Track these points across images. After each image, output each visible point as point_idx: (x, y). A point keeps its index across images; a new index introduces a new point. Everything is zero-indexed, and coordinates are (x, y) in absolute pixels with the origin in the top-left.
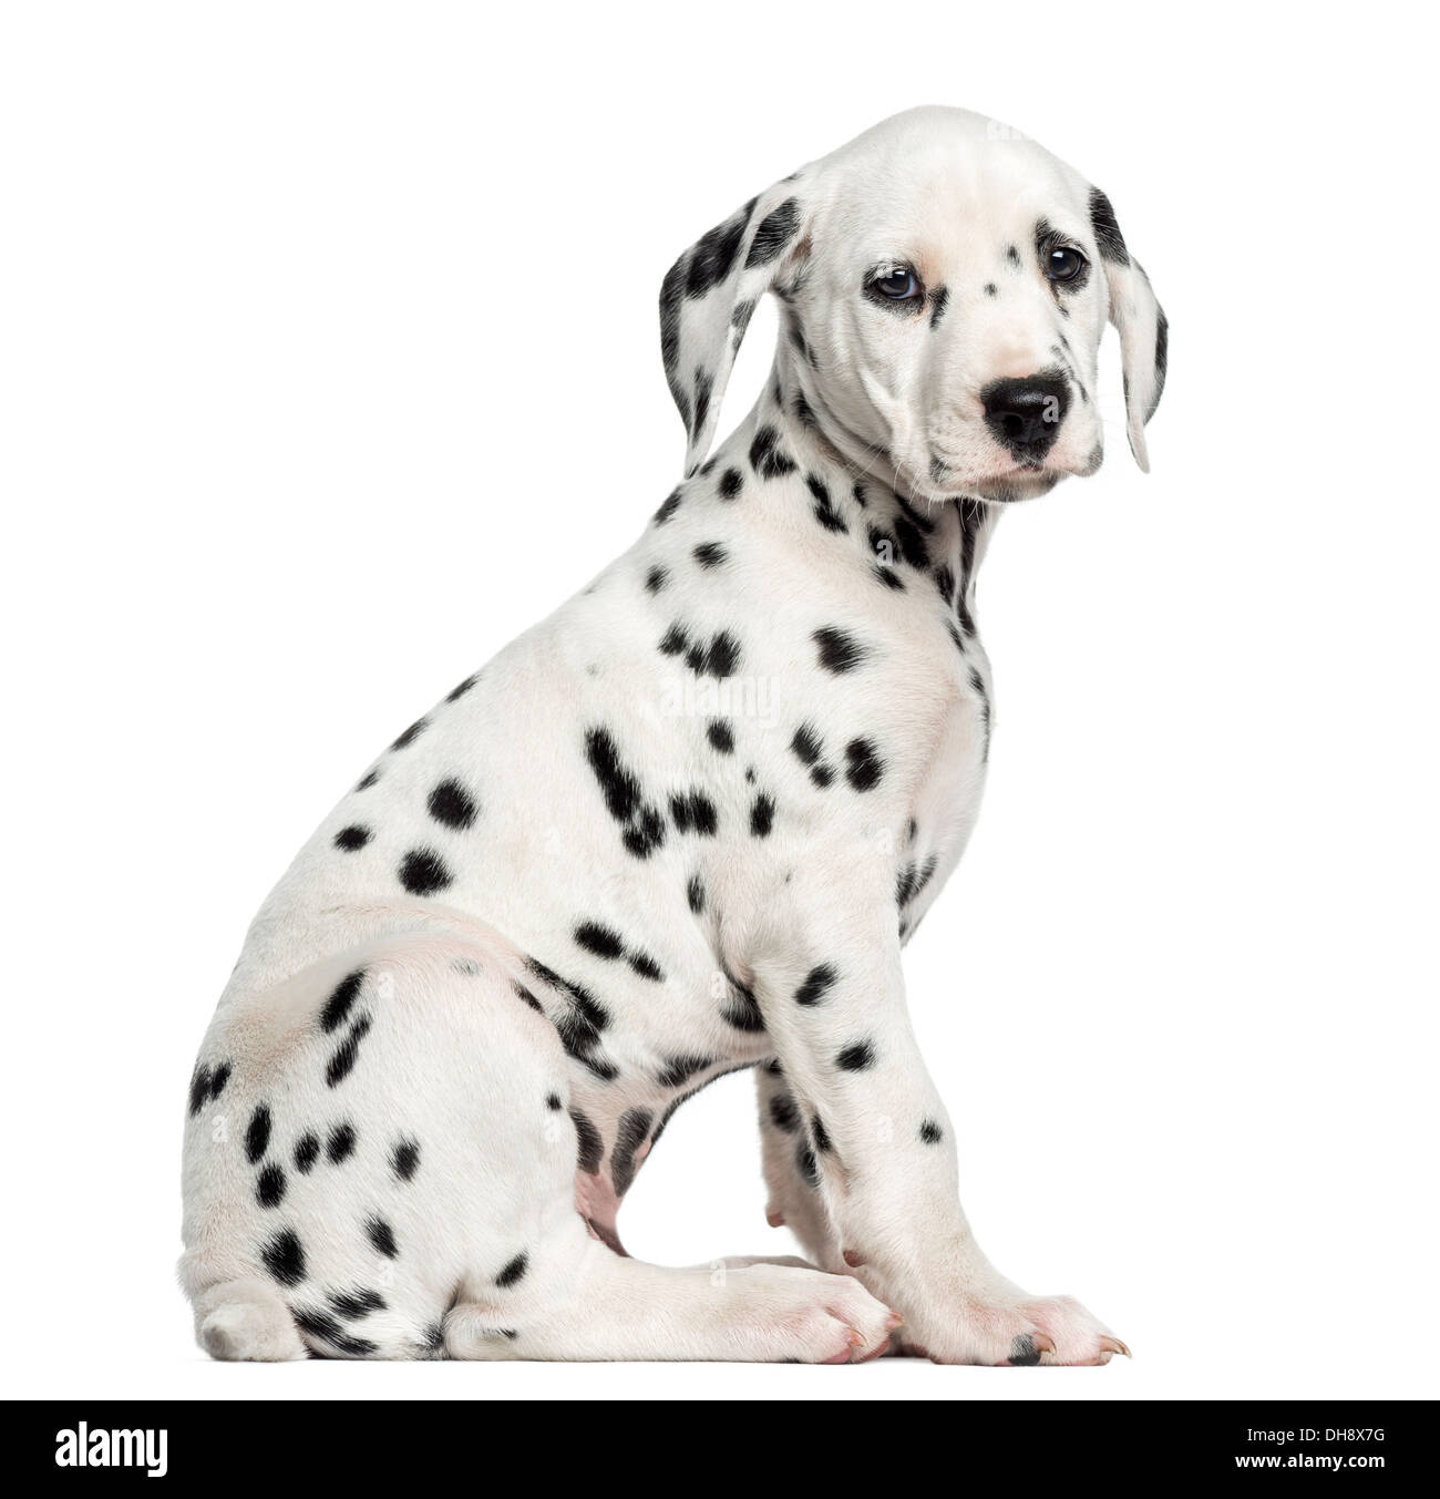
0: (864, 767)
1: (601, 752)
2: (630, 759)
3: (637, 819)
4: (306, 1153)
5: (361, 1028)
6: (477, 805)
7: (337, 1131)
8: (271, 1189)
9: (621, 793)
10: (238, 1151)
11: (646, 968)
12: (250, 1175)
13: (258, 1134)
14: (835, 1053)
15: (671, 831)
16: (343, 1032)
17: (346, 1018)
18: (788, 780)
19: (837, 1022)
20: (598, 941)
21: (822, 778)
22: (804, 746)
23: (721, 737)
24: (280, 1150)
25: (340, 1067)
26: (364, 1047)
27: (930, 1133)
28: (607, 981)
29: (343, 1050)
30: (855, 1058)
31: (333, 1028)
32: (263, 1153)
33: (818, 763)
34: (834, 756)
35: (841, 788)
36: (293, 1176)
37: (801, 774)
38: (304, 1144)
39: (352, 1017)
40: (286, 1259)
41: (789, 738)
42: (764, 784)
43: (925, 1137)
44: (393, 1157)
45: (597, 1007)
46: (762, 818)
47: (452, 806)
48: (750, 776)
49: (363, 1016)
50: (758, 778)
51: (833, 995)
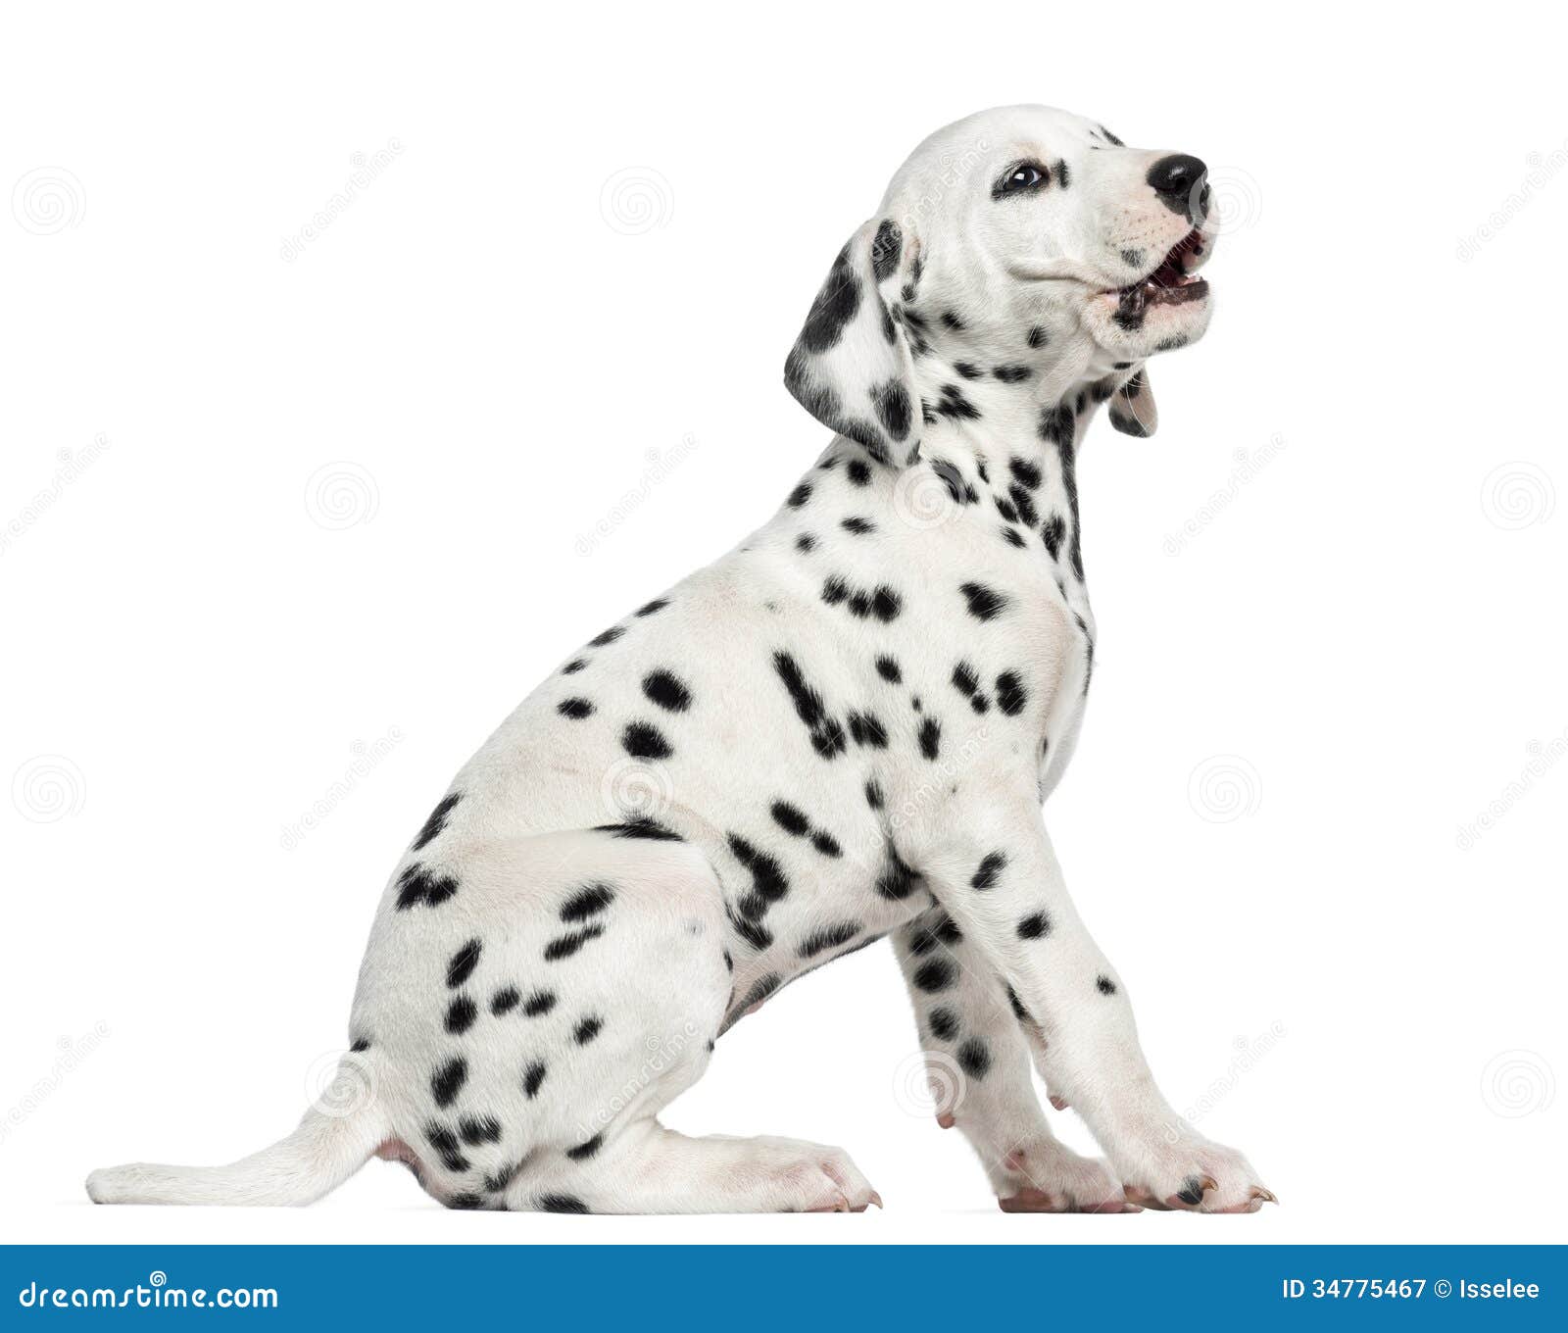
0: (1011, 695)
1: (788, 670)
2: (812, 679)
3: (822, 726)
4: (504, 1002)
5: (594, 932)
6: (691, 693)
7: (542, 996)
8: (460, 1017)
9: (809, 706)
10: (441, 970)
11: (827, 846)
12: (444, 998)
13: (464, 963)
14: (1014, 925)
15: (850, 742)
16: (576, 927)
17: (584, 919)
18: (952, 709)
19: (1011, 899)
20: (789, 819)
21: (980, 705)
22: (964, 680)
23: (889, 670)
24: (480, 987)
25: (560, 949)
26: (589, 945)
27: (1106, 986)
28: (792, 854)
29: (570, 940)
30: (1033, 928)
31: (570, 920)
32: (462, 983)
33: (977, 693)
34: (988, 688)
35: (995, 713)
36: (484, 1017)
37: (963, 703)
38: (506, 995)
39: (590, 921)
40: (449, 1082)
41: (948, 673)
42: (930, 709)
43: (1102, 989)
44: (580, 1024)
45: (782, 879)
46: (929, 739)
47: (666, 691)
48: (917, 705)
49: (599, 927)
50: (924, 706)
51: (1005, 876)
